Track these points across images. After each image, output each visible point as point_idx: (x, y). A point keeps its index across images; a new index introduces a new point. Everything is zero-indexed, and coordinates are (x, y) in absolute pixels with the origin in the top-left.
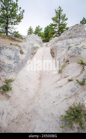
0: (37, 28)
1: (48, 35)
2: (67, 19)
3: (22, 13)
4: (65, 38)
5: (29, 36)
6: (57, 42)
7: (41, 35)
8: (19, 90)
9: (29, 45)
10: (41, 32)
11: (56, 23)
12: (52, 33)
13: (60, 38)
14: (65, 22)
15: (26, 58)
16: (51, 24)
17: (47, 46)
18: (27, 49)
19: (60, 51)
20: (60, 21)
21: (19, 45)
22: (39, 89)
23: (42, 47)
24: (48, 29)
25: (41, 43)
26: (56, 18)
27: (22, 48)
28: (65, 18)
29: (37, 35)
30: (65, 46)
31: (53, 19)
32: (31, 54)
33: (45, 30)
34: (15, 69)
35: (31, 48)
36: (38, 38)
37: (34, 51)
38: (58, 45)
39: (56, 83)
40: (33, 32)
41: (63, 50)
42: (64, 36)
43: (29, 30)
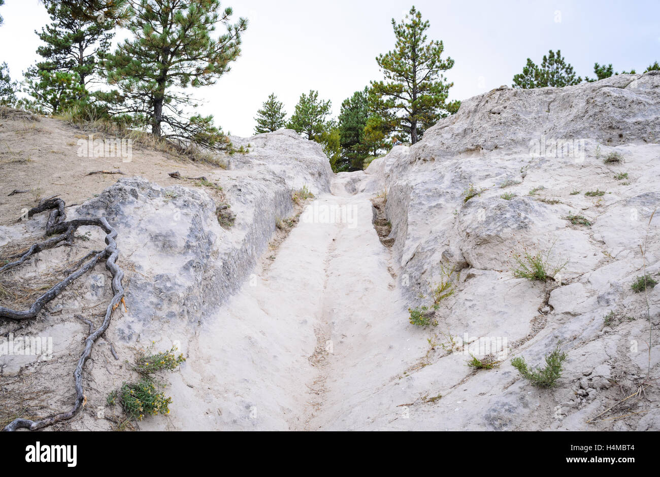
0: (303, 101)
1: (357, 135)
2: (451, 63)
3: (234, 33)
4: (447, 152)
5: (262, 138)
6: (405, 168)
7: (322, 136)
8: (207, 415)
9: (264, 179)
10: (322, 119)
11: (399, 78)
12: (379, 125)
13: (419, 148)
14: (442, 76)
15: (248, 246)
16: (373, 83)
17: (355, 187)
18: (251, 201)
19: (425, 212)
20: (417, 73)
21: (213, 182)
22: (311, 410)
23: (330, 191)
24: (358, 107)
25: (322, 171)
26: (399, 56)
27: (227, 196)
28: (439, 57)
29: (304, 135)
30: (449, 190)
31: (382, 64)
32: (275, 225)
33: (344, 113)
34: (189, 303)
35: (271, 195)
36: (308, 147)
37: (287, 210)
38: (409, 185)
39: (407, 381)
40: (282, 119)
41: (439, 211)
42: (441, 139)
43: (264, 114)
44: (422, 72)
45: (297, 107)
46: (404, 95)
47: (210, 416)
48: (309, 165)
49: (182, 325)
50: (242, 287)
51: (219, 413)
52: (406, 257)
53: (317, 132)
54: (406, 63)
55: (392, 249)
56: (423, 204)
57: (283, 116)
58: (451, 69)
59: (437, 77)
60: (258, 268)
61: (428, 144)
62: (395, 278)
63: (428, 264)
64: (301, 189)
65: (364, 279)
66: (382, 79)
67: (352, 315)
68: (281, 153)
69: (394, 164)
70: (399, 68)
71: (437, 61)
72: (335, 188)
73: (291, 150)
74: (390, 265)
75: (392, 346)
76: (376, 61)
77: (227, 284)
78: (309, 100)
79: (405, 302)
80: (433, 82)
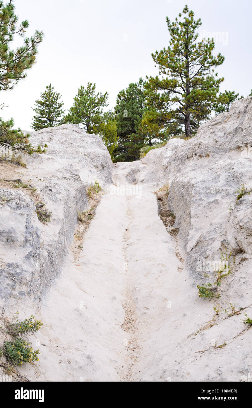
0: (81, 93)
1: (133, 125)
2: (221, 59)
3: (30, 44)
4: (221, 149)
5: (48, 132)
6: (182, 162)
7: (100, 126)
8: (60, 364)
9: (65, 178)
10: (100, 111)
11: (173, 74)
12: (155, 118)
13: (195, 145)
14: (213, 71)
15: (62, 238)
16: (149, 78)
17: (135, 177)
18: (61, 200)
19: (204, 207)
20: (190, 68)
21: (27, 183)
22: (130, 361)
23: (112, 182)
24: (133, 98)
25: (104, 164)
26: (173, 53)
27: (41, 196)
28: (210, 53)
29: (81, 125)
30: (224, 188)
31: (157, 60)
32: (77, 218)
33: (119, 104)
34: (32, 284)
35: (73, 193)
36: (91, 141)
37: (84, 204)
38: (190, 182)
39: (201, 336)
40: (60, 109)
41: (216, 205)
42: (215, 137)
43: (42, 104)
44: (194, 68)
45: (76, 99)
46: (178, 89)
47: (63, 365)
48: (93, 158)
49: (29, 301)
50: (62, 272)
51: (69, 362)
52: (191, 244)
53: (95, 124)
54: (180, 60)
55: (177, 237)
56: (203, 200)
57: (61, 106)
58: (221, 65)
59: (208, 72)
60: (70, 256)
61: (202, 141)
62: (183, 262)
63: (210, 250)
64: (92, 184)
65: (158, 263)
66: (158, 75)
67: (151, 292)
68: (66, 146)
69: (171, 157)
70: (173, 64)
71: (208, 58)
72: (117, 179)
73: (75, 144)
74: (178, 251)
75: (186, 314)
76: (152, 57)
77: (52, 270)
78: (87, 93)
79: (193, 281)
80: (205, 77)
